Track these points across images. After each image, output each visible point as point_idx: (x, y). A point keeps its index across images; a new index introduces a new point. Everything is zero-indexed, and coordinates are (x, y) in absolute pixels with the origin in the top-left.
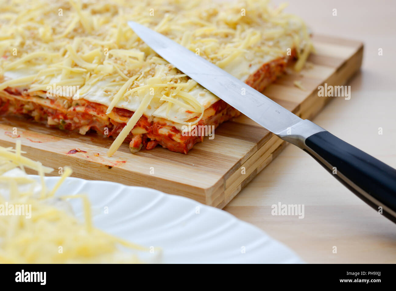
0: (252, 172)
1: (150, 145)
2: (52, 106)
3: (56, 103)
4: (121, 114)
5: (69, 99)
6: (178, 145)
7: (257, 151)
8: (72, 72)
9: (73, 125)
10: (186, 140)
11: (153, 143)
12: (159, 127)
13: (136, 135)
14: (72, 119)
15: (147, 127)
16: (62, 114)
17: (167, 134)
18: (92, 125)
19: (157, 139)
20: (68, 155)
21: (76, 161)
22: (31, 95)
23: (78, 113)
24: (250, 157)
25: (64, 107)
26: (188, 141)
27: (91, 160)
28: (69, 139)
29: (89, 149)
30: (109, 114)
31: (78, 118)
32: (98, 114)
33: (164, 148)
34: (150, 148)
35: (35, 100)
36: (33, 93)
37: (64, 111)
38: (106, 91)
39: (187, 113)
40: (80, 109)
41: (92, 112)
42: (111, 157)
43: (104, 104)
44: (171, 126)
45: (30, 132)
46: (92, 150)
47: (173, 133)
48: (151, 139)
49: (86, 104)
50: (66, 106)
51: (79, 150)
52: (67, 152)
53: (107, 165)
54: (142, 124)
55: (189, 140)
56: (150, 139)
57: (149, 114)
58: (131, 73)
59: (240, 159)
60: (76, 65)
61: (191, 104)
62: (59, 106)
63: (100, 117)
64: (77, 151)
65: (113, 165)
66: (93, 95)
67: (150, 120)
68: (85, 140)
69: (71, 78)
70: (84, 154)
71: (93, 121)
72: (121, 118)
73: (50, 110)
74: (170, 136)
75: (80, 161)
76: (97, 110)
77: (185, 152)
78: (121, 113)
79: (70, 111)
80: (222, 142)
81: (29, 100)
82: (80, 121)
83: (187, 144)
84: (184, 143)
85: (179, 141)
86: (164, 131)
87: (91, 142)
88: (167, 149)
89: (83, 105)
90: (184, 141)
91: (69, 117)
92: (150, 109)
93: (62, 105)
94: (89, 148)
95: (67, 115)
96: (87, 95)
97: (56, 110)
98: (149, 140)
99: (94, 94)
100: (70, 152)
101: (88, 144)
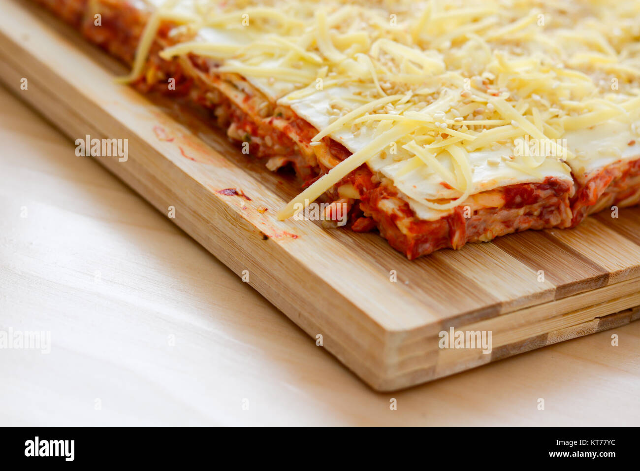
0: (532, 338)
1: (360, 223)
2: (244, 106)
3: (250, 102)
4: (333, 152)
5: (272, 101)
6: (402, 239)
7: (552, 301)
8: (302, 59)
9: (261, 149)
10: (420, 235)
11: (366, 222)
12: (382, 196)
13: (343, 197)
14: (263, 138)
15: (365, 189)
16: (253, 124)
17: (390, 212)
18: (291, 158)
19: (374, 216)
20: (216, 195)
21: (225, 209)
22: (223, 77)
23: (274, 130)
24: (530, 307)
25: (258, 114)
26: (423, 236)
27: (244, 216)
28: (245, 171)
29: (260, 196)
30: (315, 147)
31: (272, 138)
32: (301, 141)
33: (381, 237)
34: (358, 228)
35: (223, 87)
36: (225, 74)
37: (257, 119)
38: (333, 107)
39: (442, 187)
40: (279, 124)
41: (294, 136)
42: (282, 221)
43: (316, 127)
44: (404, 201)
45: (196, 140)
46: (261, 200)
47: (400, 214)
48: (365, 214)
49: (293, 119)
50: (263, 113)
51: (240, 193)
52: (220, 190)
53: (263, 232)
54: (359, 179)
55: (425, 237)
56: (363, 212)
57: (375, 166)
58: (396, 88)
59: (498, 301)
60: (317, 50)
61: (455, 172)
62: (252, 108)
63: (303, 147)
64: (236, 193)
65: (272, 235)
66: (308, 106)
67: (374, 179)
68: (267, 181)
69: (296, 67)
70: (243, 202)
71: (293, 153)
72: (332, 159)
73: (238, 113)
74: (393, 218)
75: (228, 212)
76: (302, 135)
77: (409, 256)
78: (334, 150)
79: (265, 123)
80: (495, 261)
81: (216, 85)
82: (273, 145)
83: (419, 242)
84: (413, 238)
85: (405, 231)
86: (388, 206)
87: (273, 188)
88: (386, 240)
89: (288, 119)
90: (415, 235)
91: (260, 132)
92: (384, 158)
93: (257, 109)
94: (262, 195)
95: (260, 128)
96: (300, 102)
97: (246, 114)
98: (361, 214)
99: (312, 105)
100: (223, 192)
101: (268, 188)
